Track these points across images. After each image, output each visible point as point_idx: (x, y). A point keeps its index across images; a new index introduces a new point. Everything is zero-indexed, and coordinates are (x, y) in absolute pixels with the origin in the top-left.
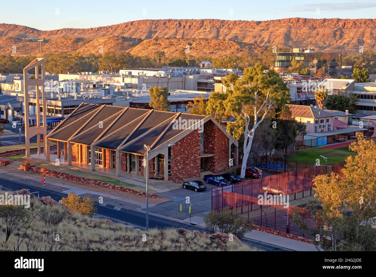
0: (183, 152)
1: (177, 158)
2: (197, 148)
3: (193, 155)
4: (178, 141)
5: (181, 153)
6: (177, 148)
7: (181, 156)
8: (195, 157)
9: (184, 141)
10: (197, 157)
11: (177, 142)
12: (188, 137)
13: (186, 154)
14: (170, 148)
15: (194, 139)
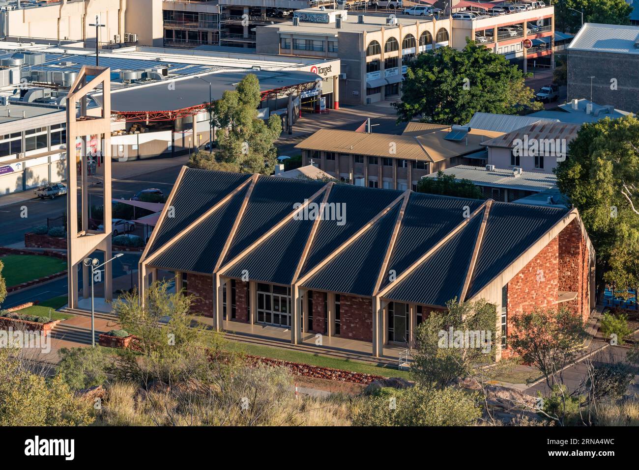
0: (528, 293)
1: (517, 310)
2: (552, 282)
3: (545, 298)
4: (520, 272)
5: (524, 298)
6: (517, 287)
7: (525, 303)
8: (549, 302)
9: (531, 269)
10: (553, 303)
11: (518, 274)
12: (536, 260)
13: (533, 298)
14: (505, 290)
15: (548, 265)
